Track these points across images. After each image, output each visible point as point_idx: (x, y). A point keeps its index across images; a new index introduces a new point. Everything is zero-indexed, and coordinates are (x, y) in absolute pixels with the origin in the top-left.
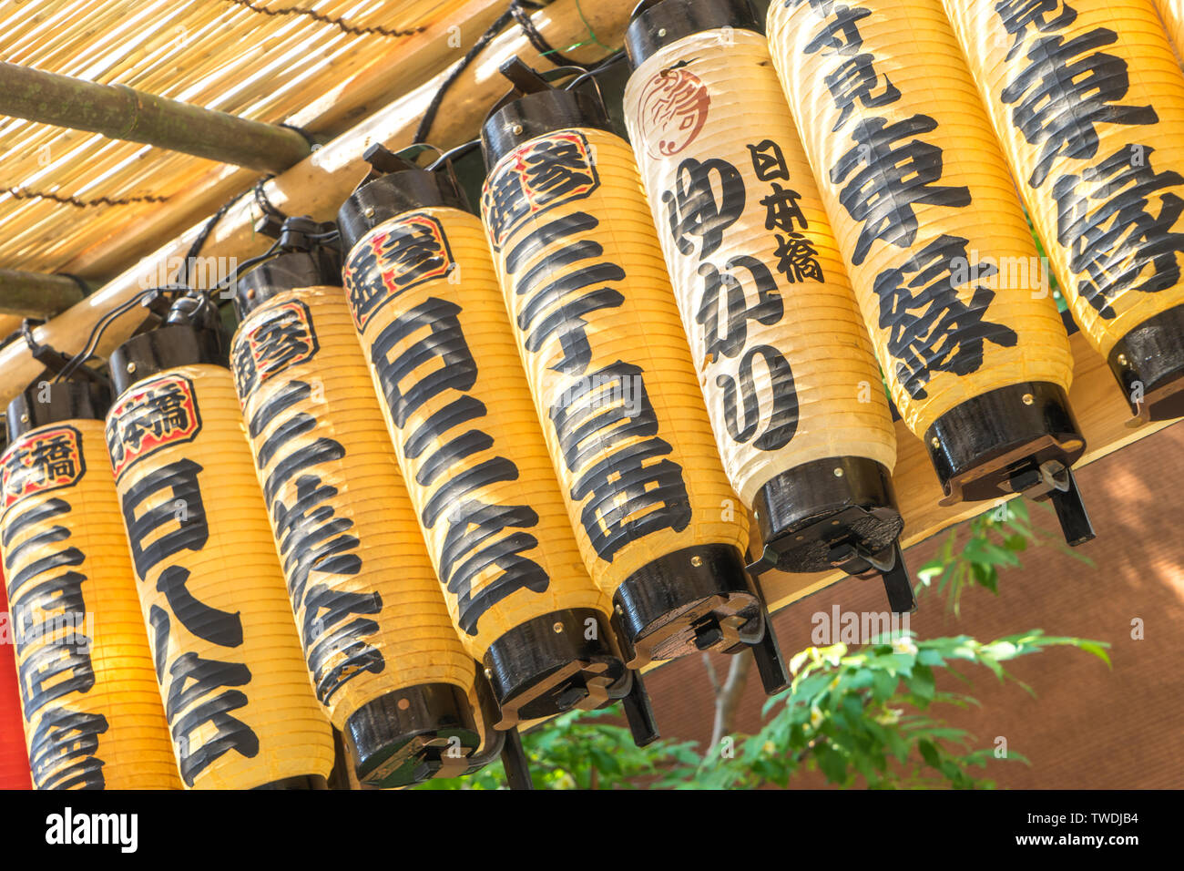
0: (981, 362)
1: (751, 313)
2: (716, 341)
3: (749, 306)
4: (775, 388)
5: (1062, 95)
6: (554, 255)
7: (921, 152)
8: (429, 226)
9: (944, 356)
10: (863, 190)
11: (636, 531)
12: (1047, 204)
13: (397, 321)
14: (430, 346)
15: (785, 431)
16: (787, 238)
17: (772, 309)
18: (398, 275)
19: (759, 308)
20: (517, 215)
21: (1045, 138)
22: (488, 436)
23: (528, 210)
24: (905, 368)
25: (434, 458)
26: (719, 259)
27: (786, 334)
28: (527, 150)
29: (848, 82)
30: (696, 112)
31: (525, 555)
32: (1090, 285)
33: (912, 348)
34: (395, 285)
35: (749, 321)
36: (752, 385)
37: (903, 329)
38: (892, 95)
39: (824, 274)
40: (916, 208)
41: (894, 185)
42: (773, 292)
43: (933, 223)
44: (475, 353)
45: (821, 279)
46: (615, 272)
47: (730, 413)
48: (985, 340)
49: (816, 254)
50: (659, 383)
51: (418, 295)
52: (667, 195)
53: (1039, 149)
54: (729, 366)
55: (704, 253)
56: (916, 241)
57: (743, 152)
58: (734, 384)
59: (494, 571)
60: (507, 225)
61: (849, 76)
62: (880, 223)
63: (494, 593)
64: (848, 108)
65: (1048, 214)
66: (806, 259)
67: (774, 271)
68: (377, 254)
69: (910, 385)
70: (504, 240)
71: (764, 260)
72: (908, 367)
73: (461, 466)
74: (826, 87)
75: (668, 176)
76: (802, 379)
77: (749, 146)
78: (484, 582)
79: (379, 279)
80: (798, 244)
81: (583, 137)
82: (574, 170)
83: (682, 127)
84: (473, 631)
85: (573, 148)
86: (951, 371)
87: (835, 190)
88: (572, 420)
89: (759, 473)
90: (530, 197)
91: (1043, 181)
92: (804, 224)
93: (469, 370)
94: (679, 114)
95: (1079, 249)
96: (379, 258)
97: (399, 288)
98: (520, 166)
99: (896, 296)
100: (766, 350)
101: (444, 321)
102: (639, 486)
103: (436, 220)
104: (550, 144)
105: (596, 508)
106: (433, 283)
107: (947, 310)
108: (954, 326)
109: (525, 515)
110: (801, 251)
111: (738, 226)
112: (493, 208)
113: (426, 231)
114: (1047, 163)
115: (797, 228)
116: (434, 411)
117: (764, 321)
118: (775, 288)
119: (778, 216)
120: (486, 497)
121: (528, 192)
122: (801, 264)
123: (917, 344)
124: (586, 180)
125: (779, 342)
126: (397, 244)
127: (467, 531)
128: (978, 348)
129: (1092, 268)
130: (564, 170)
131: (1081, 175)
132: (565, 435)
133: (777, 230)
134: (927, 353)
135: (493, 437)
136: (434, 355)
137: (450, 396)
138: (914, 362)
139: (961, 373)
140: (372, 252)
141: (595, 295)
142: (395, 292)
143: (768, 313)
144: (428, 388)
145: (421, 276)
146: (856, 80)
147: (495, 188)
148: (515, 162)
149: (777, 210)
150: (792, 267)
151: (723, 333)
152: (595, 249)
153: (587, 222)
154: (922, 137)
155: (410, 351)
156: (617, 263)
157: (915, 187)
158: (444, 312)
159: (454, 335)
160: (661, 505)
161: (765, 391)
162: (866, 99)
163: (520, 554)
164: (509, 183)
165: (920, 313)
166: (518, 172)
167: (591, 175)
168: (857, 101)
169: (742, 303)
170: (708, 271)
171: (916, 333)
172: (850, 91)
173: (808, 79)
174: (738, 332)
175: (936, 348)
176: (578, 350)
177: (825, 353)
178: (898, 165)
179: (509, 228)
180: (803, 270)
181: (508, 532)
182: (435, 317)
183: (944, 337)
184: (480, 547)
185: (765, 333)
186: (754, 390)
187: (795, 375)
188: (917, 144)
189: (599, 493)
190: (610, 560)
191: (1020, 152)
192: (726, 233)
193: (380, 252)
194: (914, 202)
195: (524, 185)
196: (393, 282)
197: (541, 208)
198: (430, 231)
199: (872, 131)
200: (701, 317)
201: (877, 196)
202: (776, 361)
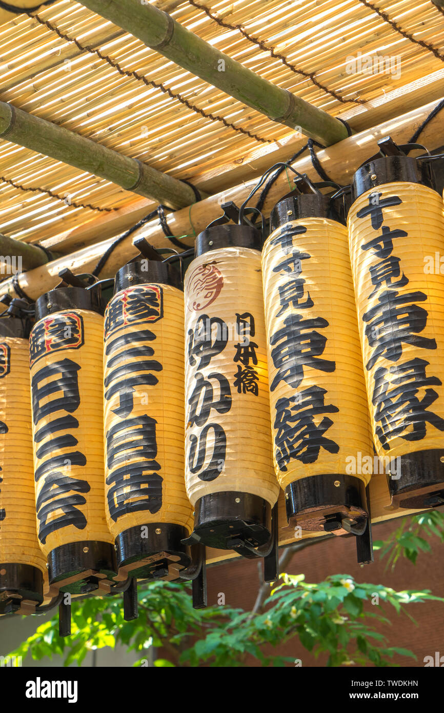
0: (317, 459)
1: (214, 405)
2: (194, 416)
3: (214, 401)
4: (216, 448)
5: (390, 324)
6: (129, 350)
7: (316, 338)
8: (76, 320)
9: (299, 451)
10: (282, 352)
11: (131, 508)
12: (371, 380)
13: (47, 367)
14: (60, 384)
15: (214, 473)
16: (243, 368)
17: (225, 404)
18: (53, 343)
19: (218, 403)
20: (117, 324)
21: (377, 344)
22: (76, 439)
23: (122, 324)
24: (279, 453)
25: (46, 445)
26: (206, 372)
27: (229, 420)
28: (131, 291)
29: (289, 292)
30: (215, 290)
31: (78, 507)
32: (381, 429)
33: (285, 442)
34: (50, 348)
35: (212, 409)
36: (205, 444)
37: (283, 431)
38: (309, 304)
39: (259, 391)
40: (305, 368)
41: (297, 353)
42: (228, 396)
43: (311, 378)
44: (81, 393)
45: (256, 394)
46: (157, 366)
47: (192, 456)
48: (321, 447)
49: (258, 379)
50: (164, 431)
51: (60, 356)
52: (191, 331)
53: (373, 349)
54: (197, 430)
55: (200, 367)
56: (300, 386)
57: (233, 317)
58: (197, 441)
59: (60, 512)
60: (111, 329)
61: (290, 289)
62: (286, 372)
63: (58, 524)
64: (285, 306)
65: (370, 385)
66: (251, 381)
67: (231, 385)
68: (46, 329)
69: (280, 462)
70: (108, 336)
71: (228, 378)
72: (281, 453)
73: (58, 452)
74: (278, 292)
75: (193, 321)
76: (230, 446)
77: (237, 314)
78: (53, 517)
79: (43, 343)
80: (249, 372)
81: (162, 289)
82: (151, 307)
83: (206, 297)
84: (43, 542)
85: (154, 294)
86: (300, 460)
87: (271, 348)
88: (115, 441)
89: (198, 492)
90: (126, 316)
91: (371, 368)
92: (255, 362)
93: (76, 402)
94: (206, 289)
95: (380, 409)
96: (46, 331)
97: (52, 350)
98: (125, 299)
99: (284, 413)
100: (216, 426)
101: (70, 372)
102: (138, 484)
103: (81, 317)
104: (143, 290)
105: (114, 491)
106: (70, 351)
107: (306, 427)
108: (307, 436)
109: (84, 486)
110: (249, 376)
111: (220, 356)
112: (108, 318)
113: (74, 322)
114: (375, 358)
115: (251, 363)
116: (52, 420)
117: (219, 411)
118: (230, 394)
119: (242, 355)
120: (67, 471)
121: (125, 313)
122: (247, 384)
123: (288, 441)
124: (156, 313)
125: (225, 424)
126: (57, 326)
127: (52, 488)
128: (317, 450)
129: (383, 420)
130: (146, 306)
131: (389, 369)
132: (110, 448)
133: (239, 363)
134: (291, 447)
135: (78, 441)
136: (61, 390)
137: (62, 413)
138: (284, 450)
139: (305, 462)
140: (44, 328)
141: (143, 377)
142: (49, 351)
143: (223, 407)
144: (52, 407)
145: (65, 346)
146: (293, 292)
147: (111, 307)
148: (123, 295)
149: (242, 352)
150: (242, 384)
151: (198, 413)
152: (150, 351)
153: (150, 336)
154: (318, 330)
155: (48, 385)
156: (160, 361)
157: (308, 356)
158: (71, 367)
159: (73, 381)
160: (147, 497)
161: (210, 448)
162: (295, 303)
163: (75, 506)
164: (117, 307)
165: (293, 425)
166: (123, 301)
167: (159, 311)
168: (291, 303)
169: (211, 398)
170: (199, 377)
171: (288, 436)
172: (289, 297)
173: (272, 285)
174: (206, 413)
175: (296, 446)
176: (127, 403)
177: (247, 434)
178: (302, 342)
179: (111, 330)
180: (247, 387)
181: (72, 493)
182: (66, 369)
183: (301, 441)
184: (56, 498)
185: (218, 417)
186: (205, 447)
187: (228, 443)
188: (315, 333)
189: (118, 483)
190: (116, 521)
191: (365, 348)
192: (213, 359)
193: (47, 328)
194: (305, 364)
195: (124, 309)
196: (50, 346)
197: (129, 323)
198: (76, 322)
199: (293, 321)
200: (191, 400)
201: (288, 357)
202: (220, 433)
